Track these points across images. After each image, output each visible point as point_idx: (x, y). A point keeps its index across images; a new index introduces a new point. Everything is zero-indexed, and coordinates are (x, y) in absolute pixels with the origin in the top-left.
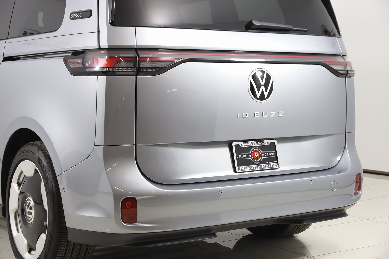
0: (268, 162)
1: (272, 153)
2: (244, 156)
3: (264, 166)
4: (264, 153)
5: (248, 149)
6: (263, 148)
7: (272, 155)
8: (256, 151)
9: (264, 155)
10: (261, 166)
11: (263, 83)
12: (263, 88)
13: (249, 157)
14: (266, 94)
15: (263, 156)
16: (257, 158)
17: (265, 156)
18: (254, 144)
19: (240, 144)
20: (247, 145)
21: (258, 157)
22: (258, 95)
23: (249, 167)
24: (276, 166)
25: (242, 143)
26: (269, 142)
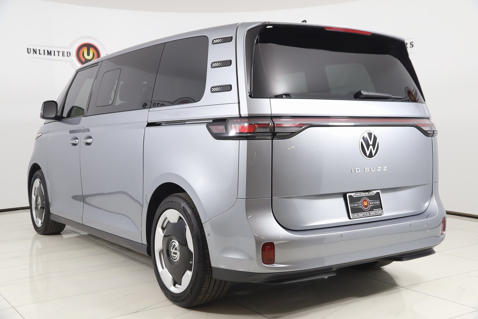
0: (374, 210)
1: (377, 202)
2: (356, 205)
3: (372, 213)
4: (372, 202)
5: (359, 199)
6: (370, 198)
8: (365, 200)
9: (372, 203)
10: (369, 213)
11: (371, 143)
12: (371, 147)
13: (360, 206)
14: (374, 153)
15: (371, 205)
16: (366, 206)
17: (372, 204)
18: (363, 194)
19: (352, 194)
20: (358, 195)
22: (368, 153)
23: (360, 214)
24: (381, 212)
25: (354, 194)
26: (375, 192)
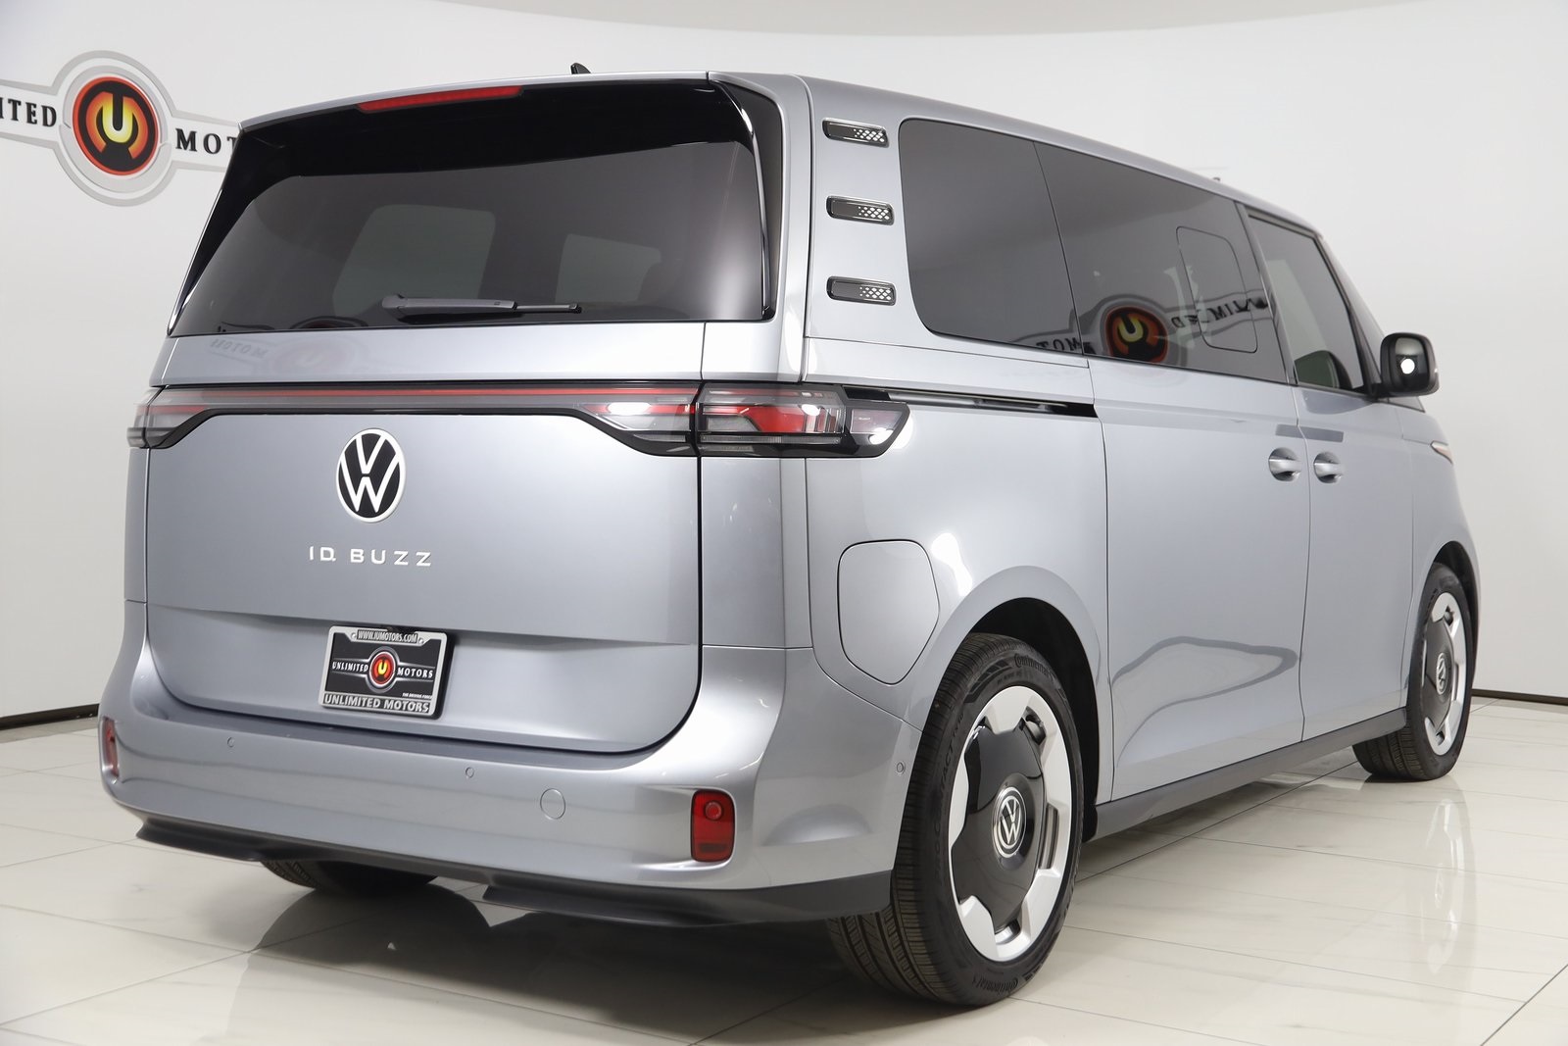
0: (407, 695)
1: (425, 672)
2: (350, 667)
3: (391, 703)
4: (405, 668)
5: (365, 650)
6: (405, 653)
7: (425, 675)
8: (384, 659)
9: (404, 671)
10: (383, 701)
11: (366, 468)
12: (366, 482)
13: (362, 673)
14: (376, 501)
15: (399, 676)
16: (381, 679)
17: (403, 676)
18: (382, 637)
19: (351, 633)
20: (367, 636)
21: (385, 676)
22: (357, 500)
23: (351, 698)
24: (423, 708)
25: (356, 630)
26: (424, 638)
